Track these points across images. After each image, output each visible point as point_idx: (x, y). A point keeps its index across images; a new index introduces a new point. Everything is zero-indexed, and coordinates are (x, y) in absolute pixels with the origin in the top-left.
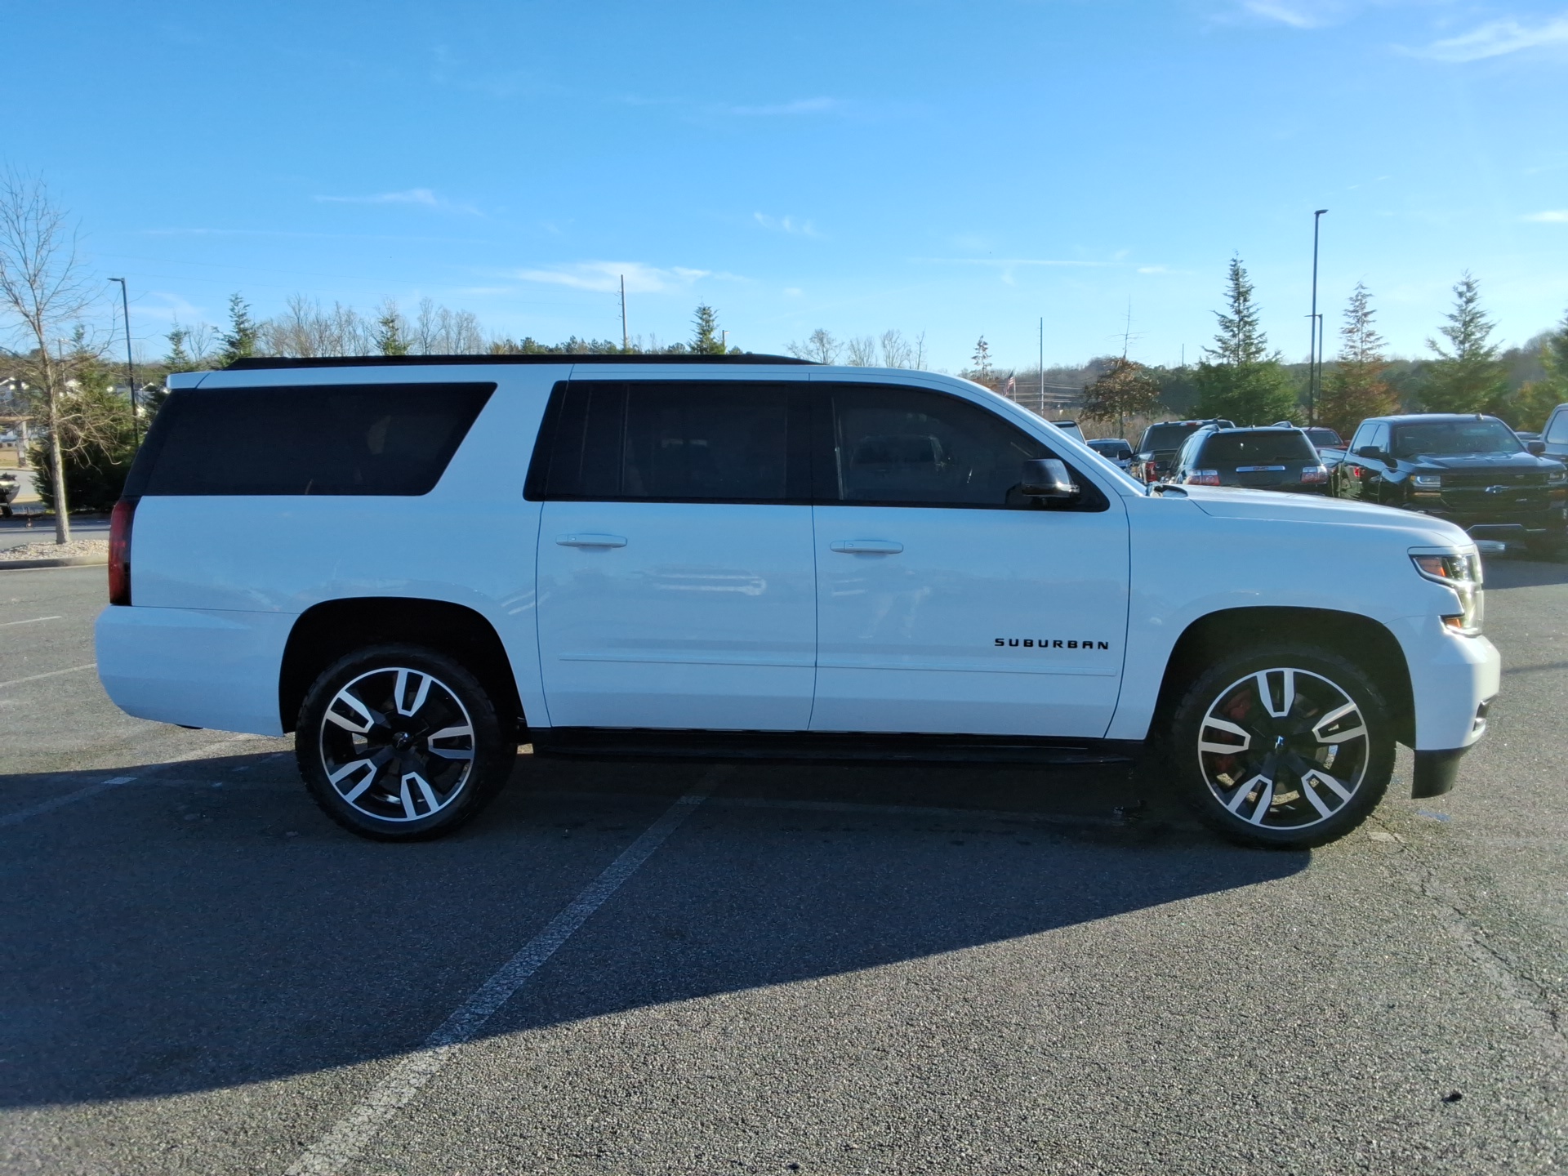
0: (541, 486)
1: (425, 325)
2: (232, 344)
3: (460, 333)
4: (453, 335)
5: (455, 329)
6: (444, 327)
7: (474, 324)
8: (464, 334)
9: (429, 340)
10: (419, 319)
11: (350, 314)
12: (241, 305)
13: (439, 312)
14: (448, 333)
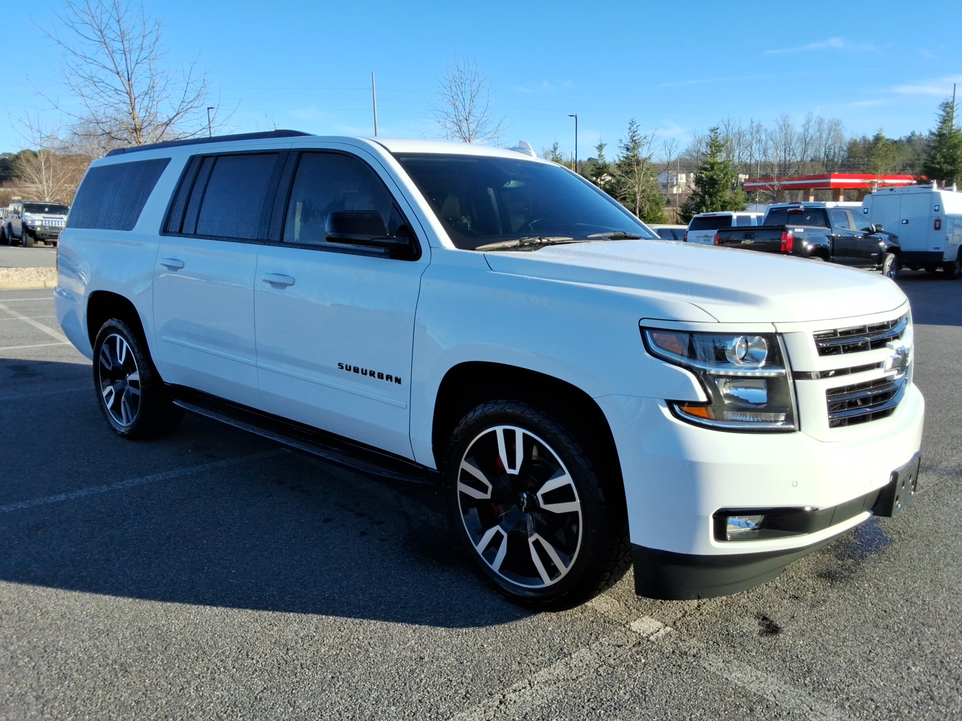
0: (165, 230)
1: (807, 130)
2: (628, 149)
3: (829, 134)
4: (825, 136)
5: (827, 131)
6: (819, 130)
7: (840, 127)
8: (832, 134)
9: (808, 140)
10: (804, 126)
11: (759, 126)
12: (635, 126)
13: (817, 121)
14: (821, 134)
